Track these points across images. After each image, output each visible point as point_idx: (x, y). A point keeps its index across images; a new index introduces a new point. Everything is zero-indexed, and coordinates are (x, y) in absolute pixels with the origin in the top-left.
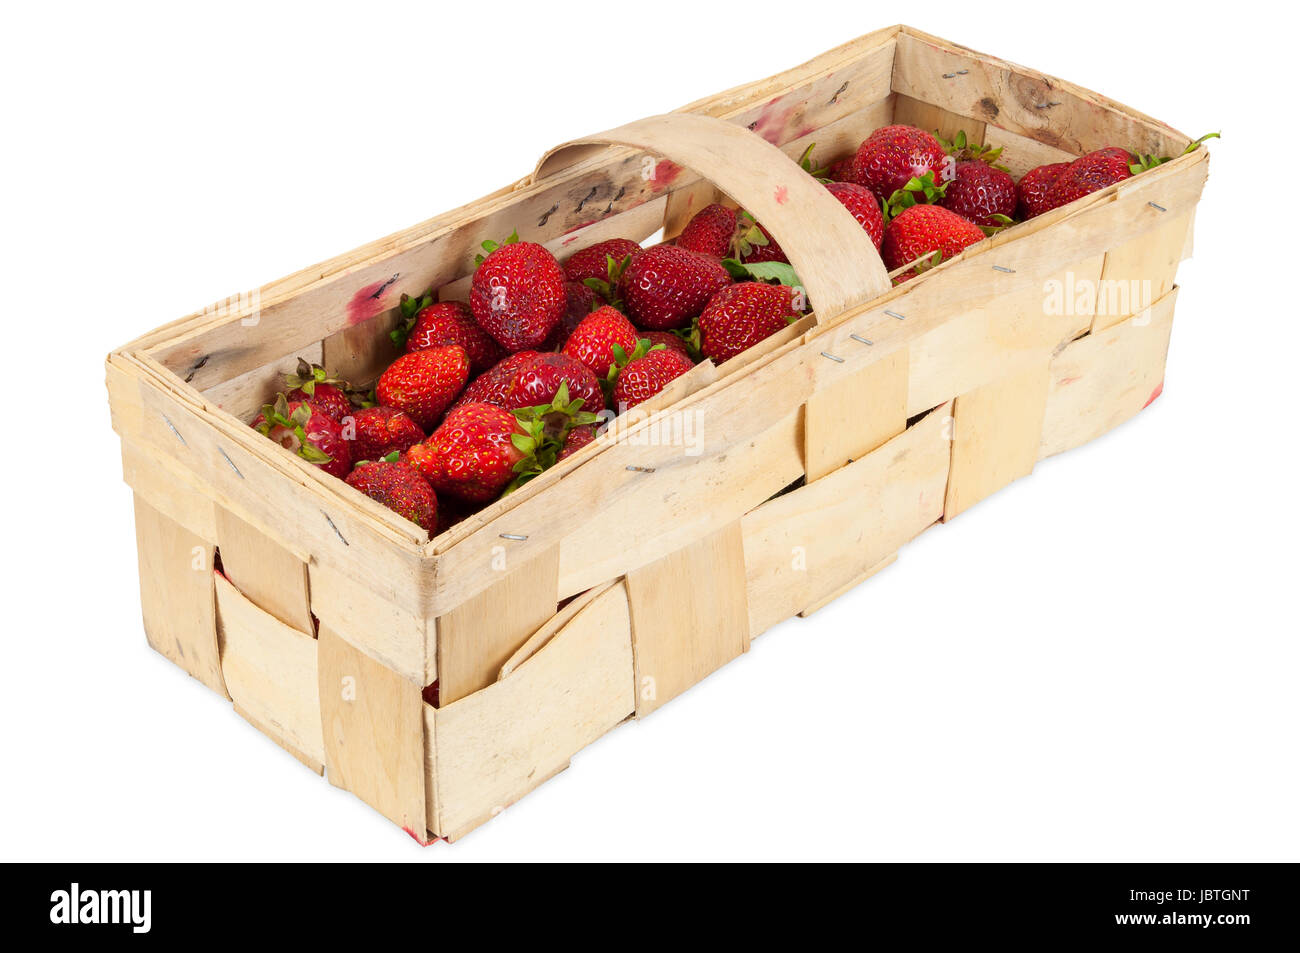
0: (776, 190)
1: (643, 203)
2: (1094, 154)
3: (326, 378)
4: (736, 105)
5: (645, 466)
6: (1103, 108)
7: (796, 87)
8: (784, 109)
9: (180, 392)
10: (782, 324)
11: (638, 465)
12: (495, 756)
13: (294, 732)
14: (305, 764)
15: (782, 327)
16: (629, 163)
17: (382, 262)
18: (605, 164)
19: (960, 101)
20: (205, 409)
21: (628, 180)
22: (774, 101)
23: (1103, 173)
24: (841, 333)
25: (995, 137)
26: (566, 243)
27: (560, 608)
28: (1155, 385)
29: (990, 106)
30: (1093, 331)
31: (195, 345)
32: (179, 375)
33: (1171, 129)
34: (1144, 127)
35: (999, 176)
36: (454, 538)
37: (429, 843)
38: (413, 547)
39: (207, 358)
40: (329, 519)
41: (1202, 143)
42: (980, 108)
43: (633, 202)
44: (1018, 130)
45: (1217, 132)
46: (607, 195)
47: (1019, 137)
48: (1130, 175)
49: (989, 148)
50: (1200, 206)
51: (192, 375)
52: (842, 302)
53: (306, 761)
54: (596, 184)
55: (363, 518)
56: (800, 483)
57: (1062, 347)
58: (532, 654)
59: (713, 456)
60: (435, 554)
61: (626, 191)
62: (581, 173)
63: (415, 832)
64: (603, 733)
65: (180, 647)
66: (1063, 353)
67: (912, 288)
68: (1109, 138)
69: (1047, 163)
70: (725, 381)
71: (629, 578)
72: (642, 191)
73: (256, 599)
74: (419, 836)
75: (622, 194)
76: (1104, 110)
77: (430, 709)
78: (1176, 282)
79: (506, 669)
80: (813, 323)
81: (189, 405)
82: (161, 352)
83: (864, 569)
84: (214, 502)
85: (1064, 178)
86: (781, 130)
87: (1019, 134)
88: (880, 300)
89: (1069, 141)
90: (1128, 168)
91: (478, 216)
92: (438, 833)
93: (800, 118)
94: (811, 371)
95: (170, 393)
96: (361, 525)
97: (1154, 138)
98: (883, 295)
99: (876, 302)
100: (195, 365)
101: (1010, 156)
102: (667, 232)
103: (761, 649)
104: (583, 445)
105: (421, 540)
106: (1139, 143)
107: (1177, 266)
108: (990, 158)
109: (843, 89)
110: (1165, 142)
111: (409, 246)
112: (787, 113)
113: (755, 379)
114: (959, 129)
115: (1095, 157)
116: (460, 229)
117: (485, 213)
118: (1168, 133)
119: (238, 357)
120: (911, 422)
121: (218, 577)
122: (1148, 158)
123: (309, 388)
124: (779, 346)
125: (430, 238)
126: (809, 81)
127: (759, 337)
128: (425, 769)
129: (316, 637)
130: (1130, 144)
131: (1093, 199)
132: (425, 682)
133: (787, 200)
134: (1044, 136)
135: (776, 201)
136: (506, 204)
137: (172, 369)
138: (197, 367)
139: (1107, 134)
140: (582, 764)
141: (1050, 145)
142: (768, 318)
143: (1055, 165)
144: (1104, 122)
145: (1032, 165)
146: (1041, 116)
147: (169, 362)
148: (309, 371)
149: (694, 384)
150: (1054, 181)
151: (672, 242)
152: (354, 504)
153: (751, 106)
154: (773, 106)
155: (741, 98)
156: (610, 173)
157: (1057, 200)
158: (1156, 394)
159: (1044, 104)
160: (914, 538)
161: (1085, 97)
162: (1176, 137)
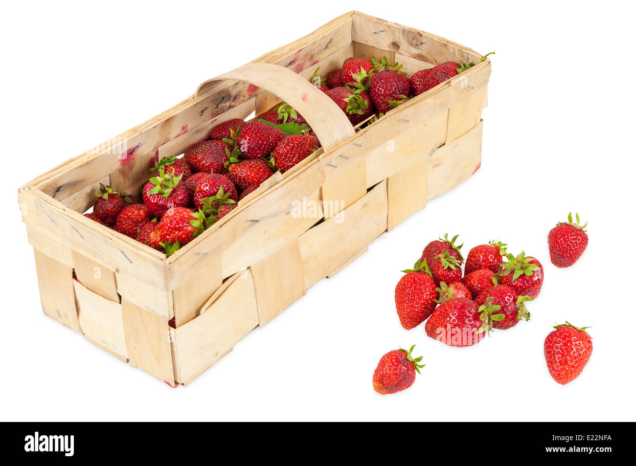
0: (302, 95)
1: (245, 101)
2: (442, 64)
3: (113, 192)
4: (282, 55)
5: (255, 219)
6: (444, 44)
7: (309, 44)
8: (304, 54)
9: (53, 204)
10: (310, 153)
11: (252, 219)
12: (201, 347)
13: (113, 345)
14: (119, 359)
15: (310, 154)
16: (237, 85)
17: (133, 139)
18: (226, 87)
19: (383, 44)
20: (64, 210)
21: (237, 92)
22: (299, 51)
23: (445, 73)
24: (334, 155)
25: (399, 59)
26: (212, 122)
27: (223, 283)
28: (477, 164)
29: (395, 45)
30: (447, 143)
31: (56, 182)
32: (50, 195)
33: (474, 52)
34: (462, 51)
35: (402, 77)
36: (177, 256)
37: (176, 387)
38: (160, 262)
39: (61, 187)
40: (123, 253)
41: (487, 57)
42: (391, 46)
43: (240, 101)
44: (409, 55)
45: (493, 51)
46: (229, 99)
47: (410, 58)
48: (457, 73)
49: (397, 64)
50: (489, 84)
51: (55, 195)
52: (334, 142)
53: (119, 357)
54: (224, 95)
55: (138, 251)
56: (322, 220)
57: (433, 151)
58: (213, 303)
59: (283, 212)
60: (170, 264)
61: (237, 97)
62: (216, 91)
63: (169, 382)
64: (247, 334)
65: (59, 313)
66: (434, 154)
67: (364, 132)
68: (448, 57)
69: (422, 69)
70: (286, 180)
71: (251, 267)
72: (244, 96)
73: (92, 289)
74: (171, 384)
75: (235, 99)
76: (445, 44)
77: (172, 329)
78: (482, 118)
79: (203, 310)
80: (322, 152)
81: (58, 209)
82: (41, 186)
83: (354, 255)
84: (71, 249)
85: (429, 76)
86: (304, 63)
87: (409, 57)
88: (351, 139)
89: (432, 59)
90: (456, 70)
91: (173, 115)
92: (179, 382)
93: (312, 57)
94: (323, 173)
95: (48, 204)
96: (137, 254)
97: (467, 56)
98: (351, 137)
99: (349, 140)
100: (56, 191)
101: (406, 67)
102: (257, 113)
103: (312, 293)
104: (227, 213)
105: (163, 259)
106: (461, 58)
107: (481, 111)
108: (397, 69)
109: (330, 42)
110: (472, 58)
111: (144, 130)
112: (306, 55)
113: (299, 178)
114: (383, 55)
115: (442, 66)
116: (166, 121)
117: (176, 113)
118: (473, 54)
119: (74, 185)
120: (369, 190)
121: (75, 281)
122: (465, 65)
123: (106, 196)
124: (309, 163)
125: (153, 126)
126: (315, 40)
127: (300, 159)
128: (172, 355)
129: (120, 303)
130: (457, 60)
131: (441, 86)
132: (169, 318)
133: (307, 99)
134: (420, 57)
135: (302, 101)
136: (185, 108)
137: (46, 193)
138: (57, 191)
139: (447, 55)
140: (239, 348)
141: (423, 61)
142: (303, 150)
143: (425, 70)
144: (445, 50)
145: (416, 70)
146: (418, 49)
147: (45, 190)
148: (105, 189)
149: (273, 182)
150: (426, 77)
151: (259, 117)
152: (133, 246)
153: (289, 55)
154: (299, 53)
155: (285, 51)
156: (229, 89)
157: (427, 87)
158: (478, 167)
159: (419, 43)
160: (375, 240)
161: (436, 39)
162: (476, 55)
